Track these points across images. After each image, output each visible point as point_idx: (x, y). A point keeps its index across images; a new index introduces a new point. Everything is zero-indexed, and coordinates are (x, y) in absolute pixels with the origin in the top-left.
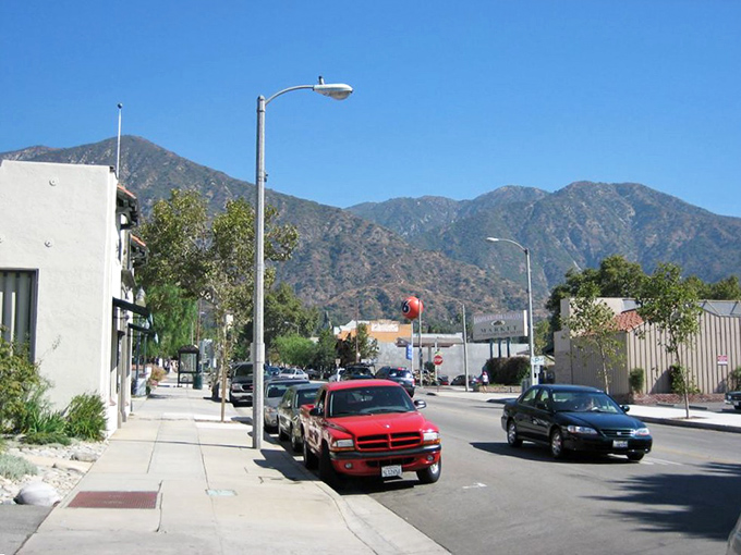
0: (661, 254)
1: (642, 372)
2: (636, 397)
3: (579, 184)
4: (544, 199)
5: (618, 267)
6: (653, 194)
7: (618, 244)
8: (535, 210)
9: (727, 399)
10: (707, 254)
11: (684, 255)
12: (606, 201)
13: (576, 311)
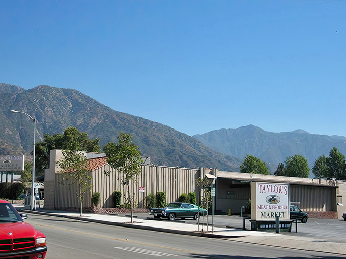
0: (84, 129)
1: (99, 195)
2: (95, 209)
3: (43, 87)
4: (22, 93)
5: (73, 134)
6: (83, 96)
7: (62, 122)
8: (17, 99)
9: (150, 212)
10: (109, 131)
11: (97, 131)
12: (57, 98)
13: (66, 158)
